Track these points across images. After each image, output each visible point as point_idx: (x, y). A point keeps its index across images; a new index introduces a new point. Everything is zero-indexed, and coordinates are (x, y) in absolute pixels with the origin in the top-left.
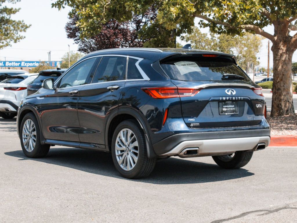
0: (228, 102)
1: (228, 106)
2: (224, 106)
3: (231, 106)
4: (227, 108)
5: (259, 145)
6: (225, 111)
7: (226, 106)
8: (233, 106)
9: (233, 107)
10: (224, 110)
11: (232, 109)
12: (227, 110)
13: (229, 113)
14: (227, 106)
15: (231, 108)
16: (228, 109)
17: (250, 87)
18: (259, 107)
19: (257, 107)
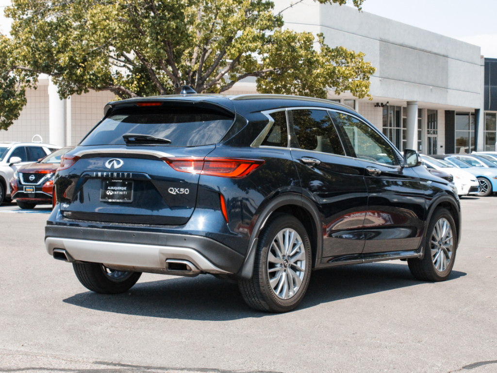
0: (116, 181)
1: (116, 188)
2: (109, 188)
3: (120, 188)
4: (114, 190)
5: (167, 261)
6: (110, 195)
7: (112, 188)
8: (125, 188)
9: (124, 190)
10: (108, 194)
11: (121, 193)
12: (113, 195)
13: (117, 199)
15: (121, 190)
16: (115, 193)
17: (160, 157)
18: (178, 192)
19: (172, 193)
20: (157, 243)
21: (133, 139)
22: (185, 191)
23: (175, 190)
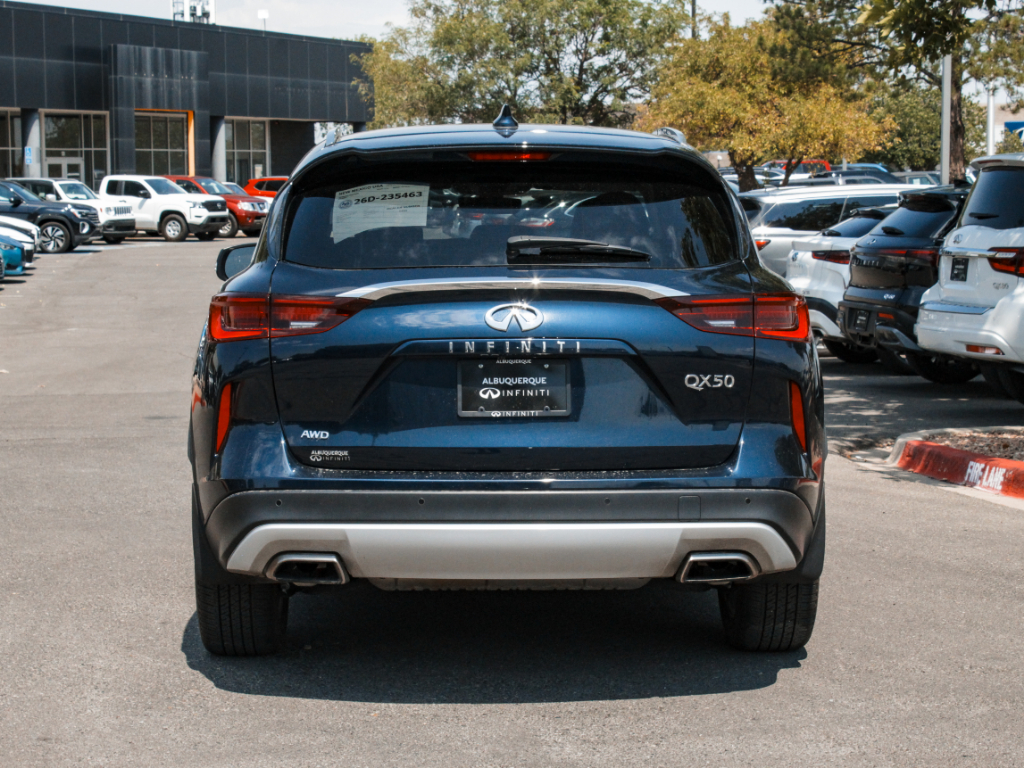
0: (510, 362)
1: (508, 381)
2: (485, 381)
3: (525, 380)
4: (502, 387)
5: (692, 558)
6: (490, 400)
7: (497, 381)
8: (543, 380)
9: (540, 386)
10: (485, 396)
11: (530, 393)
13: (515, 409)
14: (505, 380)
15: (528, 386)
16: (509, 393)
17: (651, 297)
18: (709, 385)
19: (694, 386)
20: (674, 516)
21: (536, 251)
22: (727, 381)
23: (701, 380)
